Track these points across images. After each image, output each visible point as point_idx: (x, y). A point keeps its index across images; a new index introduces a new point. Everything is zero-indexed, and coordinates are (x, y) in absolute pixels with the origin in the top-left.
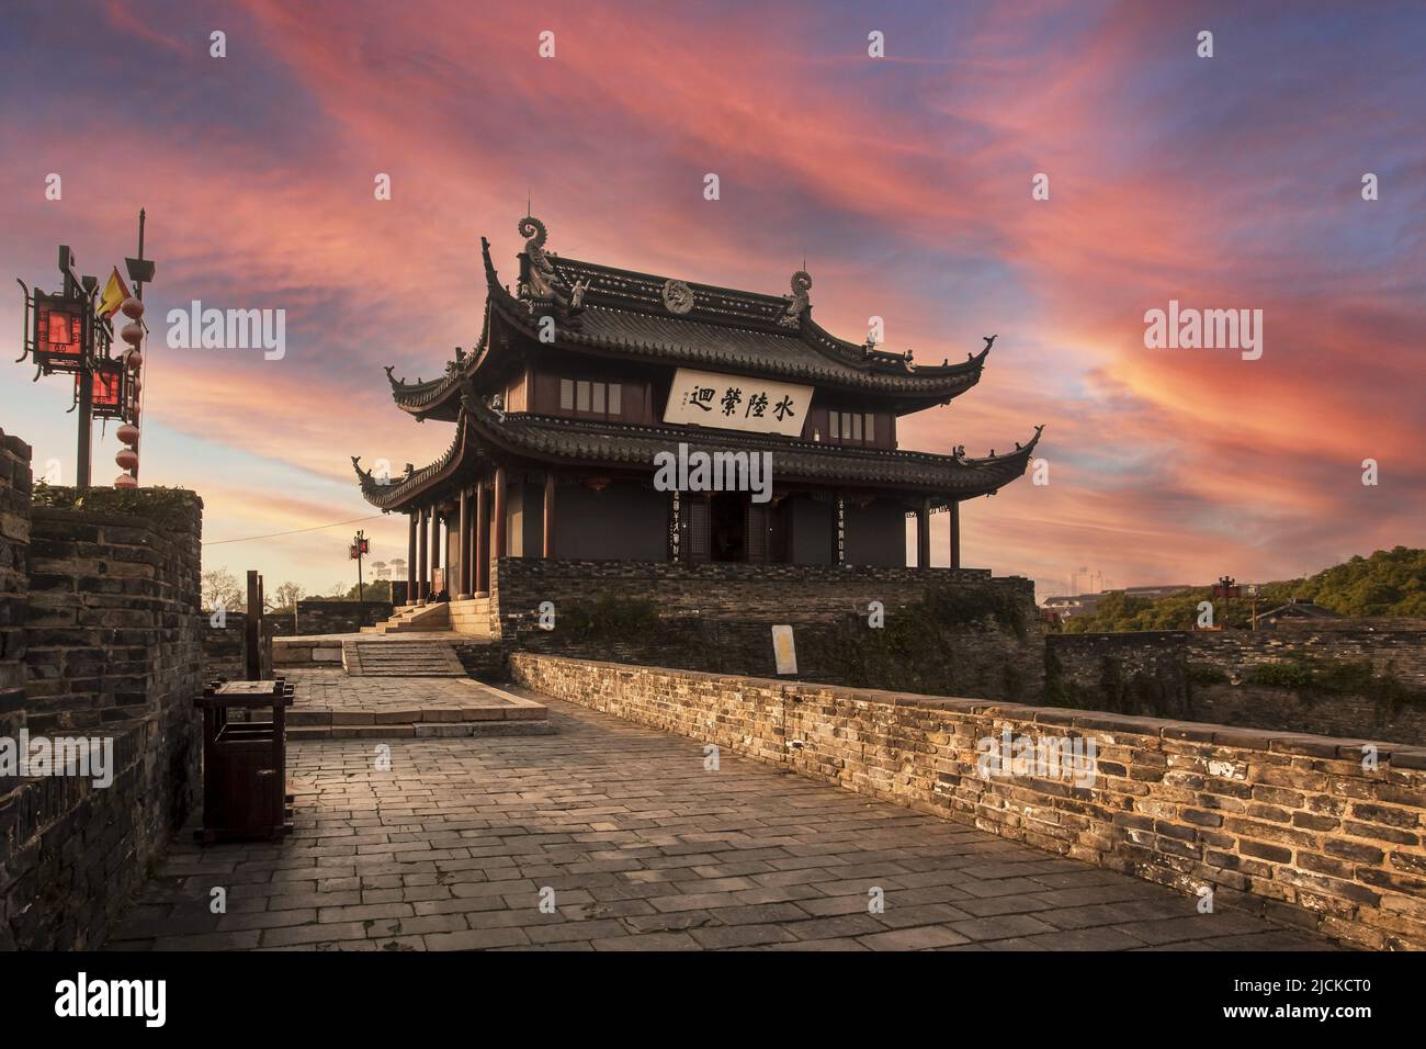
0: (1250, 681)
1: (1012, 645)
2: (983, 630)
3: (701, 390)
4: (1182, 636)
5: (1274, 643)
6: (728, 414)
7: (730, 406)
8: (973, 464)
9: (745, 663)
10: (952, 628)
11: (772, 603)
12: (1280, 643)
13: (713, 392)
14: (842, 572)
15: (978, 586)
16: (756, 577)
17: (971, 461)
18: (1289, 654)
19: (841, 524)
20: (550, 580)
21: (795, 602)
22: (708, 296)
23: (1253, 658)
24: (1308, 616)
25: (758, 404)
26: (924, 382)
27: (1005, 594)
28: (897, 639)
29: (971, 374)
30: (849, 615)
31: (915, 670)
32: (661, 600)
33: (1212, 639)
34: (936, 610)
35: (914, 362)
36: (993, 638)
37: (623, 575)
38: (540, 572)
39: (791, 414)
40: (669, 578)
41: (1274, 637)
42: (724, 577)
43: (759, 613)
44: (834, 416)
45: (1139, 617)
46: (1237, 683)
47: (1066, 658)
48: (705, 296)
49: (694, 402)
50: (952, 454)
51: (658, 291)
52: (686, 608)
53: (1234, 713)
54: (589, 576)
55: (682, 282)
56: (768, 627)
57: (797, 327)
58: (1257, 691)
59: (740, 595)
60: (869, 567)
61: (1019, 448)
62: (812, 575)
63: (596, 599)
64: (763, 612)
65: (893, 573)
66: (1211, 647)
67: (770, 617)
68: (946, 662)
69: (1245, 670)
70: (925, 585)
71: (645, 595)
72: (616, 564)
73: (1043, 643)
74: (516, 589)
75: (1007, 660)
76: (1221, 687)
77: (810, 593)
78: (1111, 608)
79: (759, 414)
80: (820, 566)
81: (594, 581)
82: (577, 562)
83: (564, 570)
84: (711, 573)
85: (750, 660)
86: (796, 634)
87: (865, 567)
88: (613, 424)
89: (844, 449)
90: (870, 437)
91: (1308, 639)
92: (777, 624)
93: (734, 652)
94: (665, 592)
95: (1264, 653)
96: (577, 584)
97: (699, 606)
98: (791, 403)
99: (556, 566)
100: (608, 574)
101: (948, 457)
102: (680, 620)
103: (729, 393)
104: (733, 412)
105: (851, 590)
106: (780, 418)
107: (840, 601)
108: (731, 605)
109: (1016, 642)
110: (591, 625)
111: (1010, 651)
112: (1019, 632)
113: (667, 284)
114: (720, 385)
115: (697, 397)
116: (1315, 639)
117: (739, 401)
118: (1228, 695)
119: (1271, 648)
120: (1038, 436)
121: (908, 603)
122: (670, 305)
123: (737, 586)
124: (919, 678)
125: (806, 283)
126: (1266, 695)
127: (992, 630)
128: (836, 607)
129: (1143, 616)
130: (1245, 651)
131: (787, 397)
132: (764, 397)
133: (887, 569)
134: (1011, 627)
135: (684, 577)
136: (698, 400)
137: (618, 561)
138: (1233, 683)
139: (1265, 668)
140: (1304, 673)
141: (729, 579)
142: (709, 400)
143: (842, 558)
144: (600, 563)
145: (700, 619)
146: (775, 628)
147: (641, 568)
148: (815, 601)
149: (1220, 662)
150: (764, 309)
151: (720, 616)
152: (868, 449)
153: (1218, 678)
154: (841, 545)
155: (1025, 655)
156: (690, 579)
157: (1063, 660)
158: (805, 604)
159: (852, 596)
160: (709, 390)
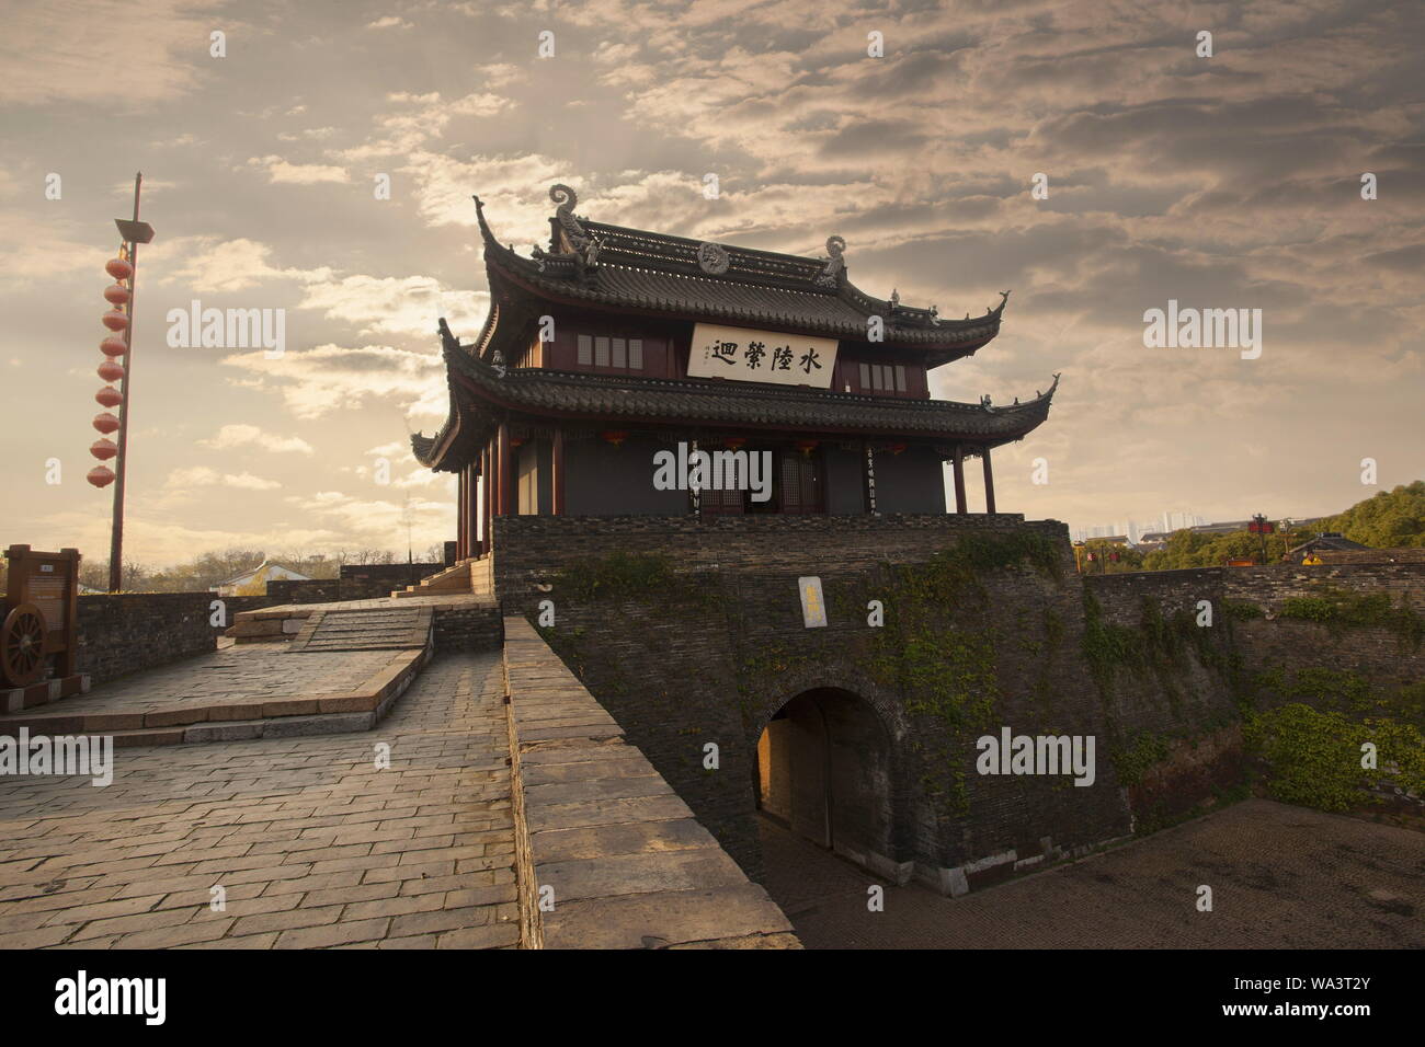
0: (1282, 616)
1: (1049, 588)
2: (1019, 575)
3: (723, 345)
4: (1217, 572)
5: (1299, 577)
6: (753, 367)
7: (754, 360)
8: (1000, 412)
9: (770, 618)
10: (988, 573)
11: (797, 554)
12: (1304, 577)
13: (736, 346)
14: (871, 521)
15: (1012, 530)
16: (778, 528)
17: (997, 409)
18: (1314, 588)
19: (871, 473)
20: (552, 538)
21: (822, 552)
22: (744, 258)
23: (1283, 592)
24: (1335, 549)
25: (783, 357)
26: (947, 335)
27: (1038, 537)
28: (930, 587)
29: (991, 326)
30: (881, 564)
31: (951, 618)
32: (676, 555)
33: (1244, 575)
34: (970, 556)
35: (939, 317)
36: (1031, 581)
37: (635, 530)
38: (541, 531)
39: (818, 367)
40: (685, 532)
41: (1299, 572)
42: (744, 529)
43: (784, 565)
44: (864, 368)
45: (1199, 552)
46: (1272, 617)
47: (1104, 599)
48: (740, 258)
49: (716, 356)
50: (980, 403)
51: (693, 253)
52: (704, 563)
53: (1272, 647)
54: (597, 533)
55: (718, 245)
56: (794, 579)
57: (834, 286)
58: (1291, 625)
59: (762, 547)
60: (899, 514)
61: (1040, 396)
62: (839, 525)
63: (604, 557)
64: (789, 564)
65: (924, 520)
66: (1244, 583)
67: (798, 568)
68: (983, 608)
69: (1277, 604)
70: (958, 531)
71: (659, 551)
72: (626, 519)
73: (1080, 585)
74: (513, 549)
75: (1046, 603)
76: (1258, 622)
77: (839, 542)
78: (1179, 544)
79: (785, 366)
80: (848, 515)
81: (601, 538)
82: (582, 519)
83: (567, 527)
84: (730, 526)
85: (776, 614)
86: (824, 585)
87: (894, 515)
88: (633, 379)
89: (876, 399)
90: (902, 387)
91: (1329, 573)
92: (804, 575)
93: (758, 607)
94: (681, 547)
95: (1292, 587)
96: (583, 541)
97: (719, 560)
98: (817, 356)
99: (559, 523)
100: (618, 530)
101: (978, 406)
102: (698, 575)
103: (751, 347)
104: (759, 365)
105: (881, 538)
106: (807, 371)
107: (870, 550)
108: (753, 558)
109: (1053, 585)
110: (596, 584)
111: (1048, 594)
112: (1055, 574)
113: (701, 247)
114: (743, 340)
115: (720, 351)
116: (1336, 572)
117: (763, 355)
118: (1264, 630)
119: (1298, 583)
120: (1056, 384)
121: (941, 550)
122: (705, 267)
123: (760, 538)
124: (956, 626)
125: (841, 246)
126: (1300, 629)
127: (1028, 574)
128: (866, 556)
129: (1204, 552)
130: (1275, 585)
131: (812, 350)
132: (788, 351)
133: (917, 516)
134: (1046, 570)
135: (701, 531)
136: (720, 354)
137: (628, 516)
138: (1267, 617)
139: (1293, 602)
140: (1329, 606)
141: (750, 531)
142: (732, 354)
143: (873, 506)
144: (608, 519)
145: (719, 575)
146: (802, 580)
147: (653, 523)
148: (843, 551)
149: (1253, 596)
150: (800, 270)
151: (741, 569)
152: (901, 399)
153: (1255, 614)
154: (872, 493)
155: (1064, 597)
156: (707, 533)
157: (1101, 602)
158: (834, 554)
159: (882, 544)
160: (731, 344)
